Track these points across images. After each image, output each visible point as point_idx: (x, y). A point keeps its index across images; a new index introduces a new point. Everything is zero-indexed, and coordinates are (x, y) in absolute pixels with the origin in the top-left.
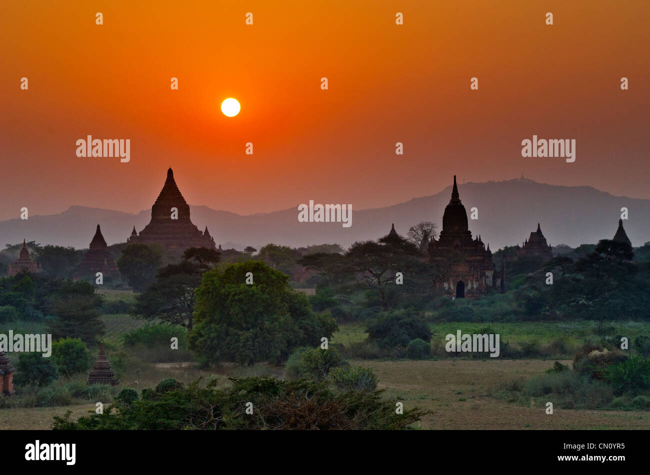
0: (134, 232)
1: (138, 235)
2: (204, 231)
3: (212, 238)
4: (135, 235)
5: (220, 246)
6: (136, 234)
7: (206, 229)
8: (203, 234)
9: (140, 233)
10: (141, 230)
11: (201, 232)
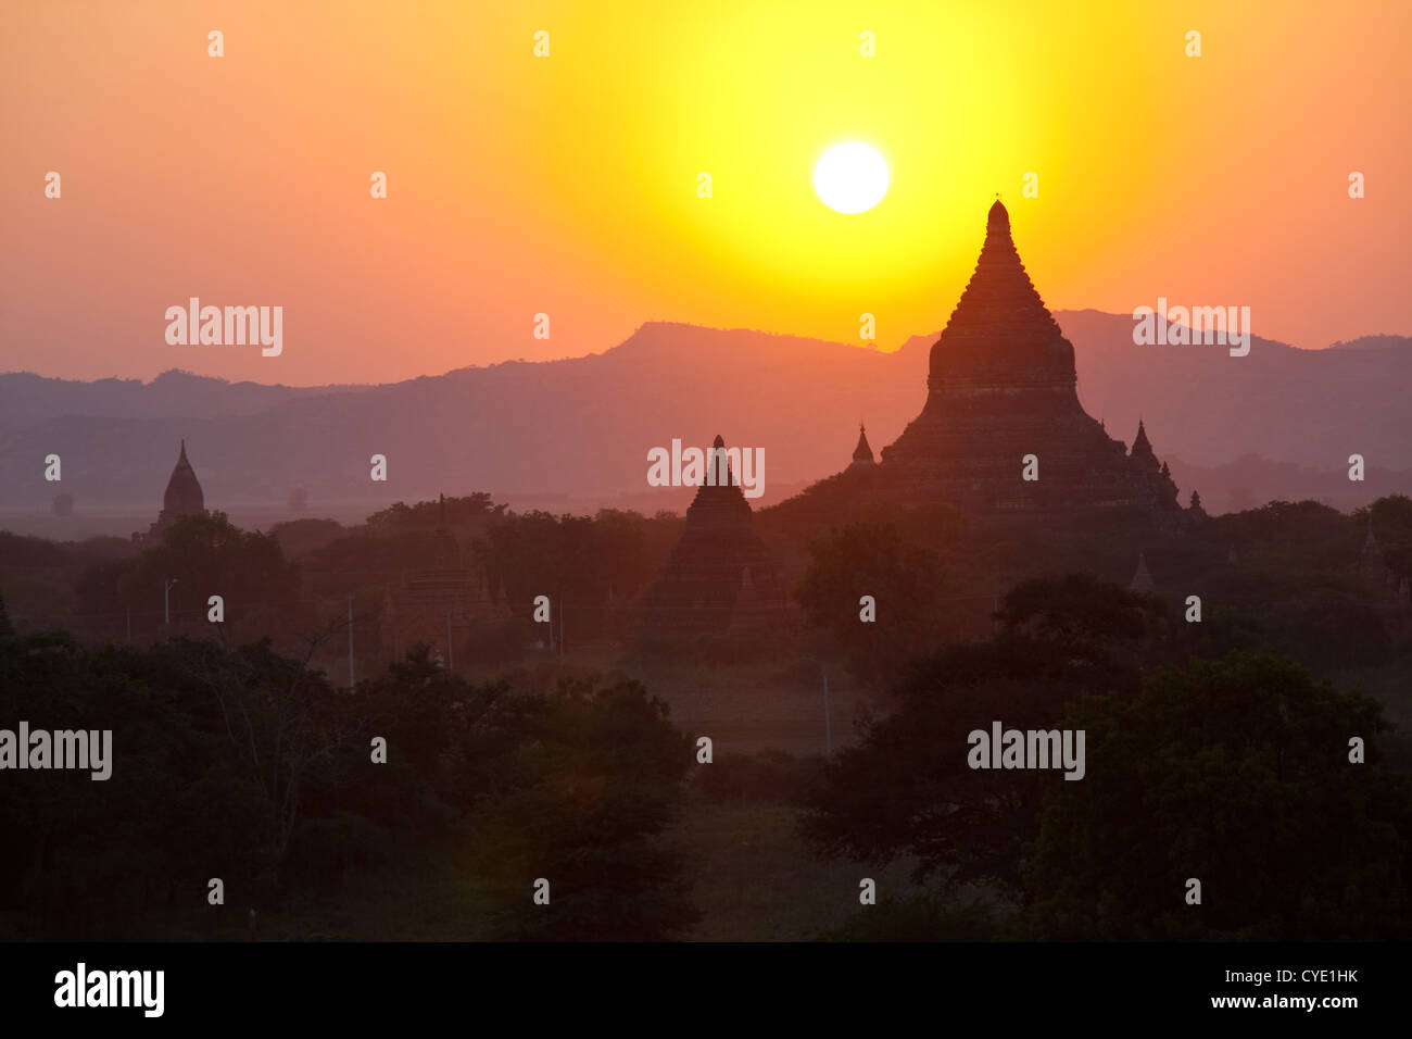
0: (863, 450)
1: (878, 459)
2: (1130, 443)
3: (1166, 469)
4: (865, 462)
5: (1195, 498)
6: (870, 456)
7: (1142, 431)
8: (1129, 453)
9: (886, 452)
10: (890, 440)
11: (1121, 446)
